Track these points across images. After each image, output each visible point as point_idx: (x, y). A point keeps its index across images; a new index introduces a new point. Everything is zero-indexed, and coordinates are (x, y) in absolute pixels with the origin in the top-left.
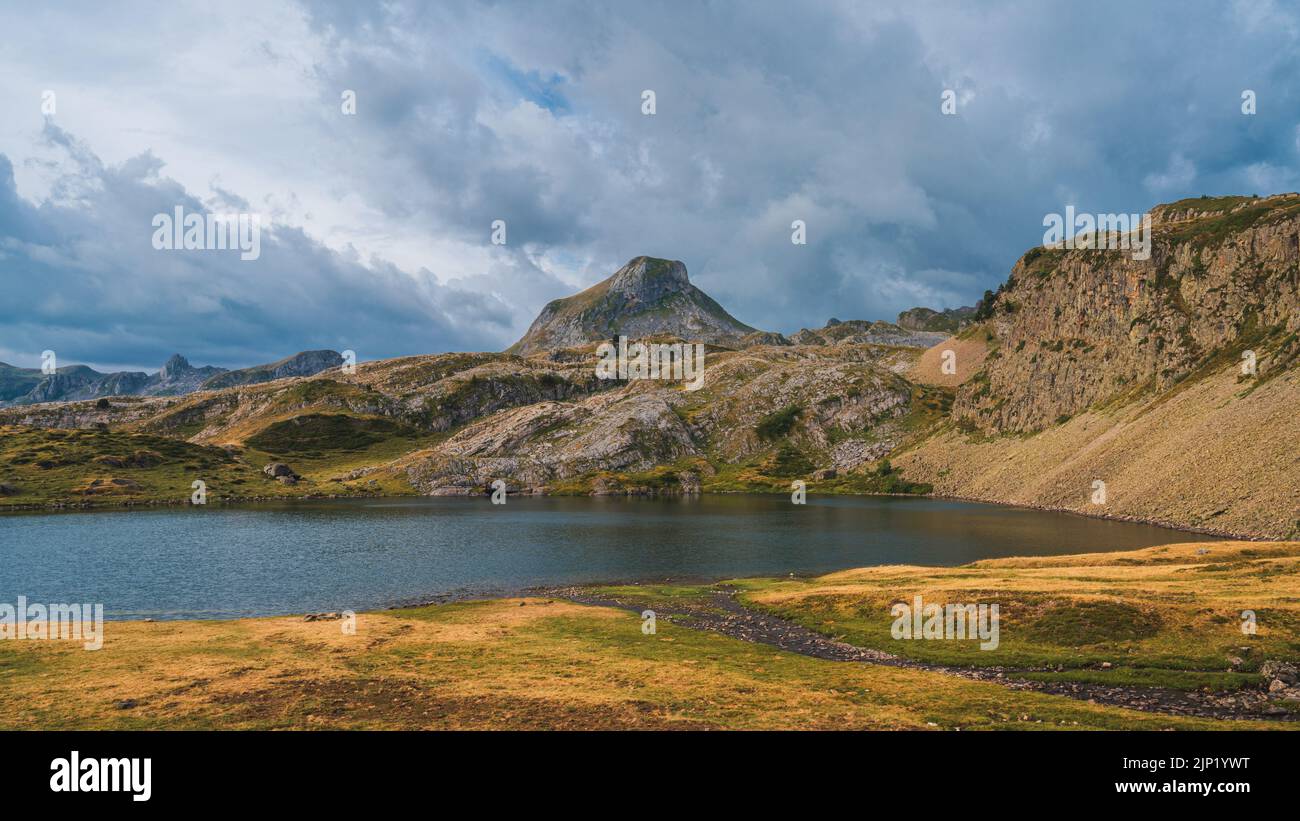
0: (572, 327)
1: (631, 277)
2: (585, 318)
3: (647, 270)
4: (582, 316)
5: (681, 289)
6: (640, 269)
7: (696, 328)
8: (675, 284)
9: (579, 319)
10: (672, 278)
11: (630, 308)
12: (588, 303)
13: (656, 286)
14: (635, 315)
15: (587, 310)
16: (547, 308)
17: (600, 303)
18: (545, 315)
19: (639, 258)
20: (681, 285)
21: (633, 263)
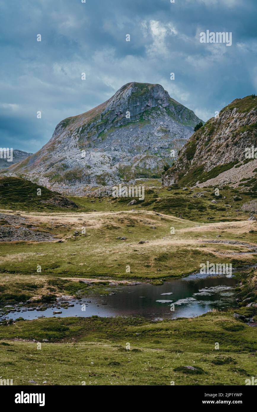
0: (72, 138)
1: (120, 99)
2: (83, 131)
3: (132, 93)
4: (80, 129)
5: (159, 104)
6: (128, 92)
7: (161, 135)
8: (154, 102)
9: (78, 132)
10: (152, 98)
11: (117, 122)
12: (86, 120)
13: (138, 104)
14: (121, 126)
15: (85, 125)
16: (60, 124)
17: (95, 119)
18: (58, 129)
19: (129, 84)
20: (159, 102)
21: (124, 88)
